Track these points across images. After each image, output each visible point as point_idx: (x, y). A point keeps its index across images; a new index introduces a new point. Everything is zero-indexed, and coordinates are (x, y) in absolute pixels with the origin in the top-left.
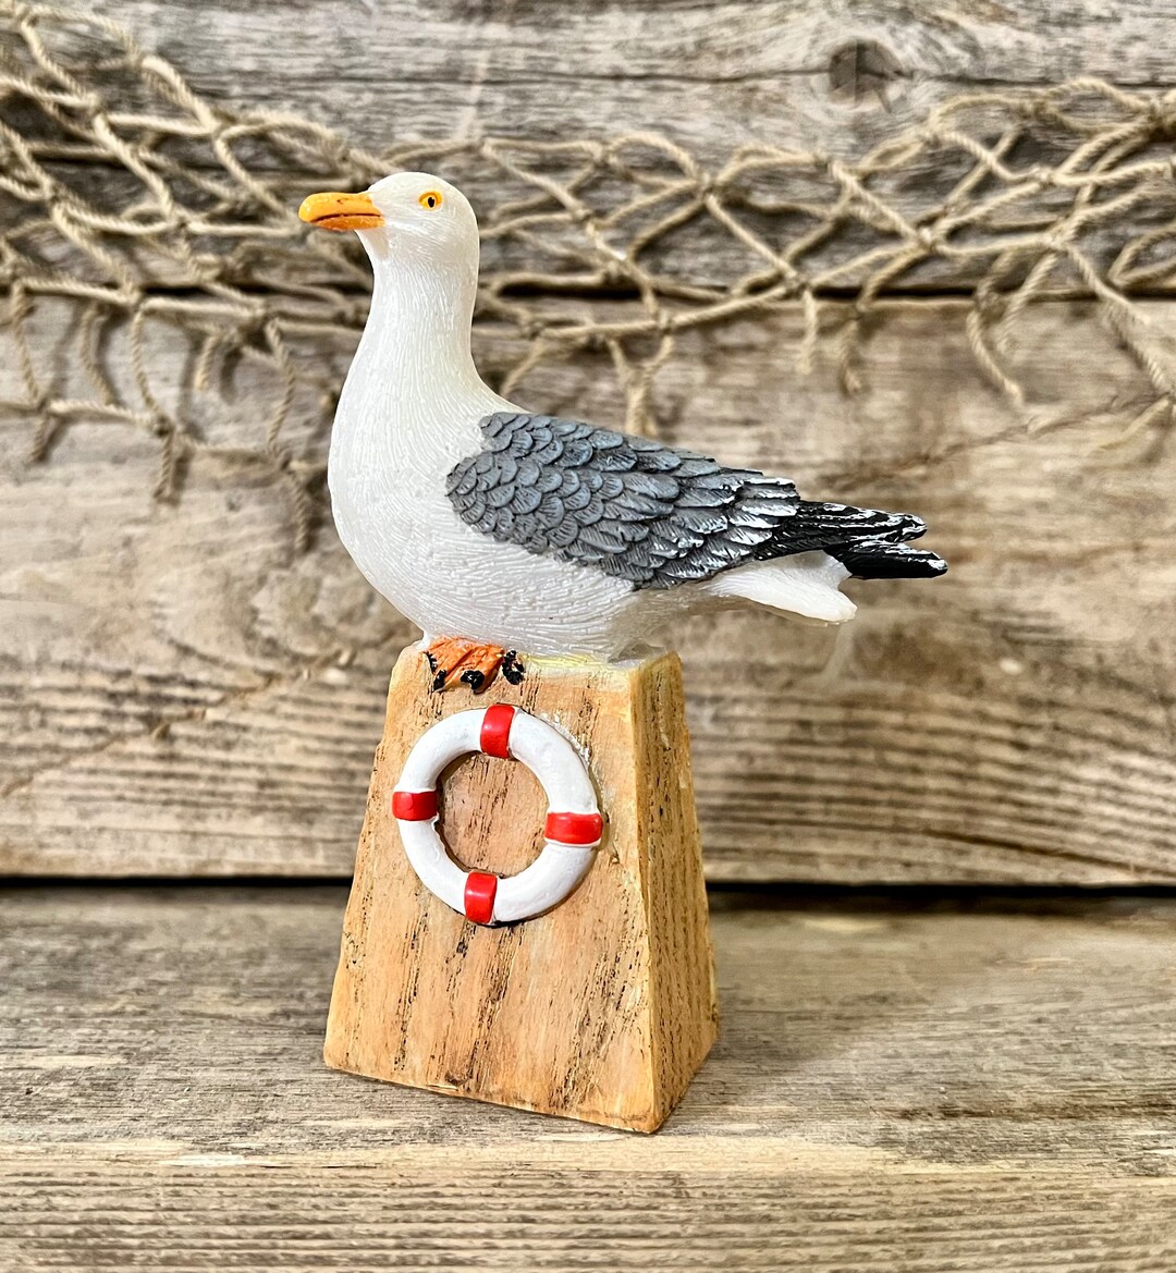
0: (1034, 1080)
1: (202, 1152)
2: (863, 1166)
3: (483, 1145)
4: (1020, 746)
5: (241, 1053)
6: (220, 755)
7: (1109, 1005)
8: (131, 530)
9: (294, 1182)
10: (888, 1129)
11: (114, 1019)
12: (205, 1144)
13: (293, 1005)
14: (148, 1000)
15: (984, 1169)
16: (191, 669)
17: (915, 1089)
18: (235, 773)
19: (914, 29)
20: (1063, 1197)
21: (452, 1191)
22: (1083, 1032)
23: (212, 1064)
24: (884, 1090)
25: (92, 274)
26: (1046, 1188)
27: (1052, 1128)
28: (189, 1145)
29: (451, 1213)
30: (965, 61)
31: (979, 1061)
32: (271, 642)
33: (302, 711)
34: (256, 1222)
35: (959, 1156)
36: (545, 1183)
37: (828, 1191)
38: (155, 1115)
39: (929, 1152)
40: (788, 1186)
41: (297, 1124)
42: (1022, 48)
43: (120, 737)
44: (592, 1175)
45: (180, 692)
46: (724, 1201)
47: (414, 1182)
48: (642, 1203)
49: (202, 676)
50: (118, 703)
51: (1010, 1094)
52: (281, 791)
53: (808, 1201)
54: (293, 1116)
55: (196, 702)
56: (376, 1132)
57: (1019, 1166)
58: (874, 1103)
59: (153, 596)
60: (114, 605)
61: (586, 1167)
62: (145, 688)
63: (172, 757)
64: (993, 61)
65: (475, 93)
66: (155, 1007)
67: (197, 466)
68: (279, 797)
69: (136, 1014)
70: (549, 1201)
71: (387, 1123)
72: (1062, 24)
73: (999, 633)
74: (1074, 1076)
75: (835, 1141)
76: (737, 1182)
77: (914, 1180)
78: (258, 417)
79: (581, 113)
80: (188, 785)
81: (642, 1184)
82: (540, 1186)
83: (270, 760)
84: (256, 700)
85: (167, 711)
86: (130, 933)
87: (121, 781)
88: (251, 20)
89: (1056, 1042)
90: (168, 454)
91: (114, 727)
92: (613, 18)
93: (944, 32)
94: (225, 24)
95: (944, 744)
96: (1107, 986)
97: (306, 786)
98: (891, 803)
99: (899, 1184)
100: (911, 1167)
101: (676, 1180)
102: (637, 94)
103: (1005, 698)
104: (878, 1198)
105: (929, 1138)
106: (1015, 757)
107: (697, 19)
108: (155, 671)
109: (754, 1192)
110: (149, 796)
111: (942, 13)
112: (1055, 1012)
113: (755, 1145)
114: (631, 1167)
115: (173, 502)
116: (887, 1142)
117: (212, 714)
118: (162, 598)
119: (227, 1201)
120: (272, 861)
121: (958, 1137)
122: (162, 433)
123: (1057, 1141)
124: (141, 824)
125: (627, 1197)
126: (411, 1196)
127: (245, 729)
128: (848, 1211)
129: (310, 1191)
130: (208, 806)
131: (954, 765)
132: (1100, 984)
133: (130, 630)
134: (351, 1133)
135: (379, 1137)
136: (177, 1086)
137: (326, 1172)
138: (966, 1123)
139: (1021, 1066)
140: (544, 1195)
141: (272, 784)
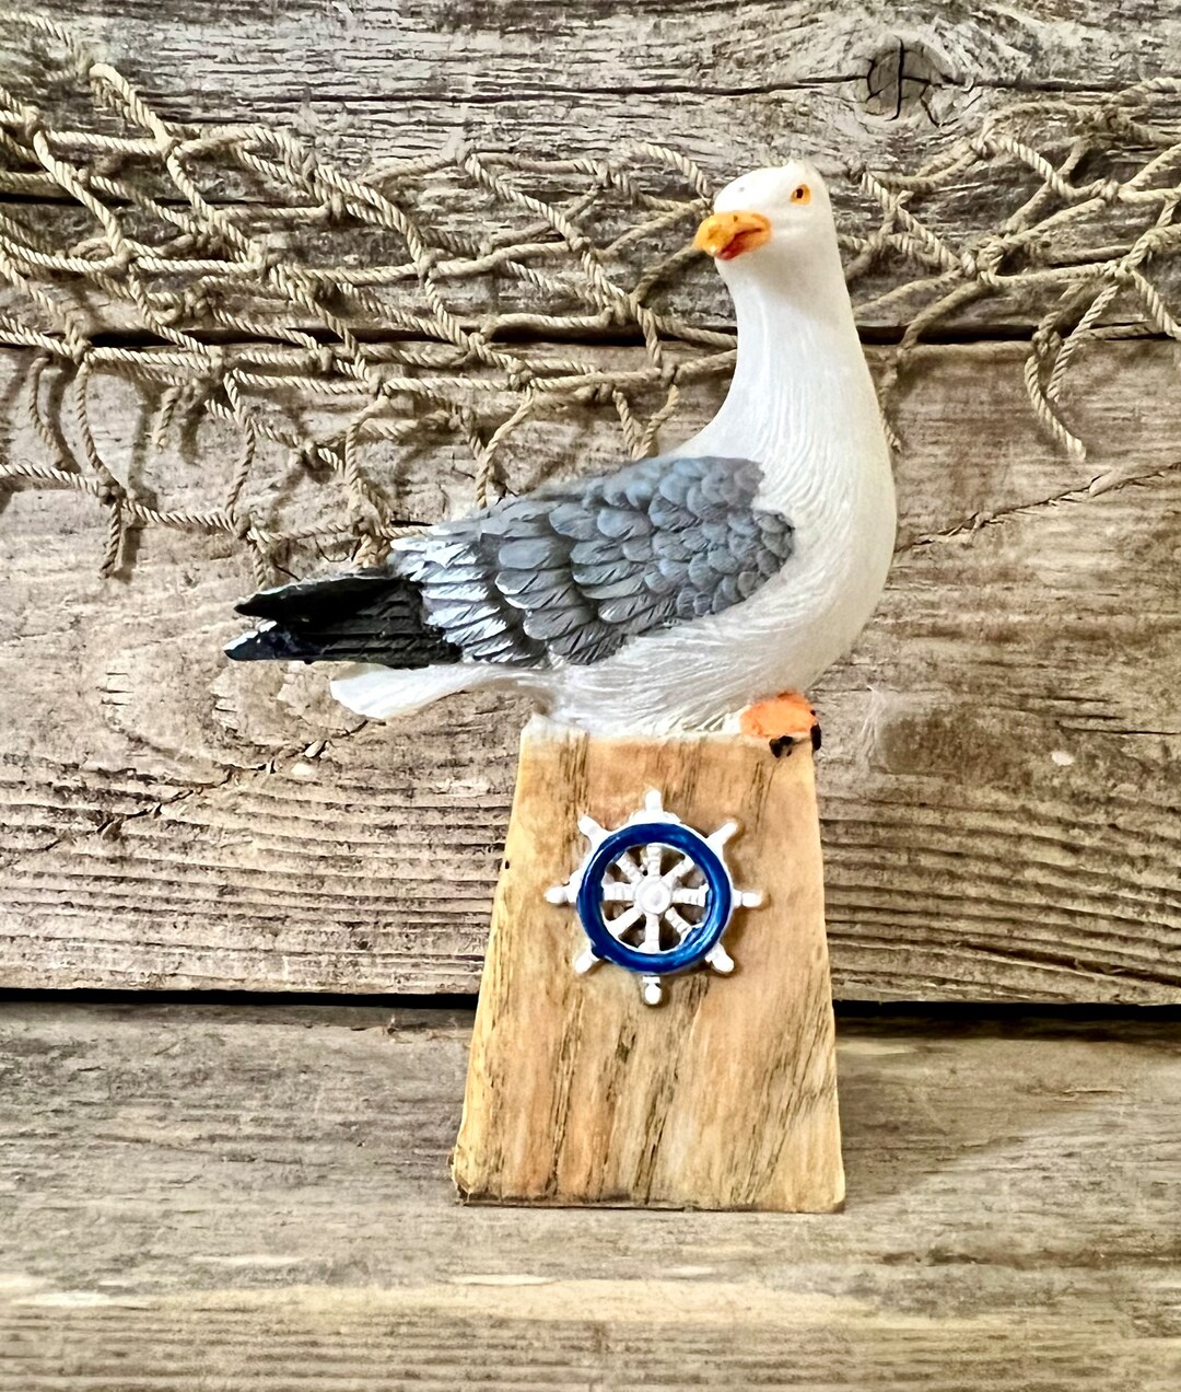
0: (1049, 1222)
1: (65, 1290)
2: (824, 1319)
3: (388, 1286)
4: (1073, 849)
5: (146, 1181)
6: (177, 858)
7: (1153, 1138)
8: (77, 609)
9: (155, 1327)
10: (865, 1275)
11: (19, 1142)
12: (69, 1283)
13: (223, 1129)
14: (65, 1121)
15: (968, 1324)
16: (145, 762)
17: (907, 1230)
18: (192, 877)
19: (967, 28)
20: (1057, 1360)
21: (334, 1339)
22: (1119, 1170)
23: (109, 1192)
24: (869, 1230)
25: (38, 323)
26: (1038, 1349)
27: (1059, 1278)
28: (52, 1282)
29: (324, 1366)
30: (1023, 63)
31: (989, 1199)
32: (232, 732)
33: (265, 809)
34: (94, 1372)
35: (942, 1307)
36: (445, 1332)
37: (777, 1347)
38: (25, 1248)
39: (906, 1303)
40: (729, 1341)
41: (183, 1261)
42: (1090, 46)
43: (66, 837)
44: (501, 1323)
45: (133, 787)
46: (650, 1356)
47: (293, 1327)
48: (552, 1356)
49: (156, 771)
50: (65, 800)
51: (1018, 1237)
52: (241, 899)
53: (750, 1359)
54: (180, 1251)
55: (149, 798)
56: (268, 1271)
57: (1013, 1322)
58: (855, 1246)
59: (103, 681)
60: (62, 692)
61: (500, 1312)
62: (95, 783)
63: (122, 860)
64: (1058, 63)
65: (463, 112)
66: (68, 1129)
67: (150, 536)
68: (240, 905)
69: (45, 1136)
70: (444, 1354)
71: (286, 1260)
72: (1137, 18)
73: (1050, 721)
74: (1098, 1218)
75: (799, 1288)
76: (671, 1333)
77: (883, 1336)
78: (219, 480)
79: (580, 133)
80: (141, 890)
81: (558, 1334)
82: (438, 1336)
83: (230, 863)
84: (214, 796)
85: (118, 808)
86: (70, 1050)
87: (66, 885)
88: (212, 33)
89: (1084, 1180)
90: (118, 521)
91: (60, 826)
92: (620, 22)
93: (1001, 30)
94: (181, 37)
95: (985, 846)
96: (1155, 1118)
97: (269, 893)
98: (926, 913)
99: (862, 1340)
100: (883, 1321)
101: (598, 1330)
102: (645, 109)
103: (1055, 794)
104: (836, 1356)
105: (910, 1287)
106: (1068, 861)
107: (715, 21)
108: (104, 765)
109: (688, 1346)
110: (99, 903)
111: (1000, 9)
112: (1090, 1147)
113: (705, 1292)
114: (552, 1314)
115: (124, 576)
116: (861, 1290)
117: (168, 813)
118: (113, 684)
119: (69, 1348)
120: (234, 974)
121: (945, 1287)
122: (109, 499)
123: (1064, 1292)
124: (91, 933)
125: (536, 1349)
126: (282, 1345)
127: (202, 828)
128: (792, 1372)
129: (170, 1336)
130: (161, 913)
131: (996, 871)
132: (1148, 1116)
133: (78, 719)
134: (240, 1271)
135: (271, 1276)
136: (62, 1215)
137: (195, 1316)
138: (956, 1270)
139: (1038, 1204)
140: (440, 1347)
141: (234, 891)
